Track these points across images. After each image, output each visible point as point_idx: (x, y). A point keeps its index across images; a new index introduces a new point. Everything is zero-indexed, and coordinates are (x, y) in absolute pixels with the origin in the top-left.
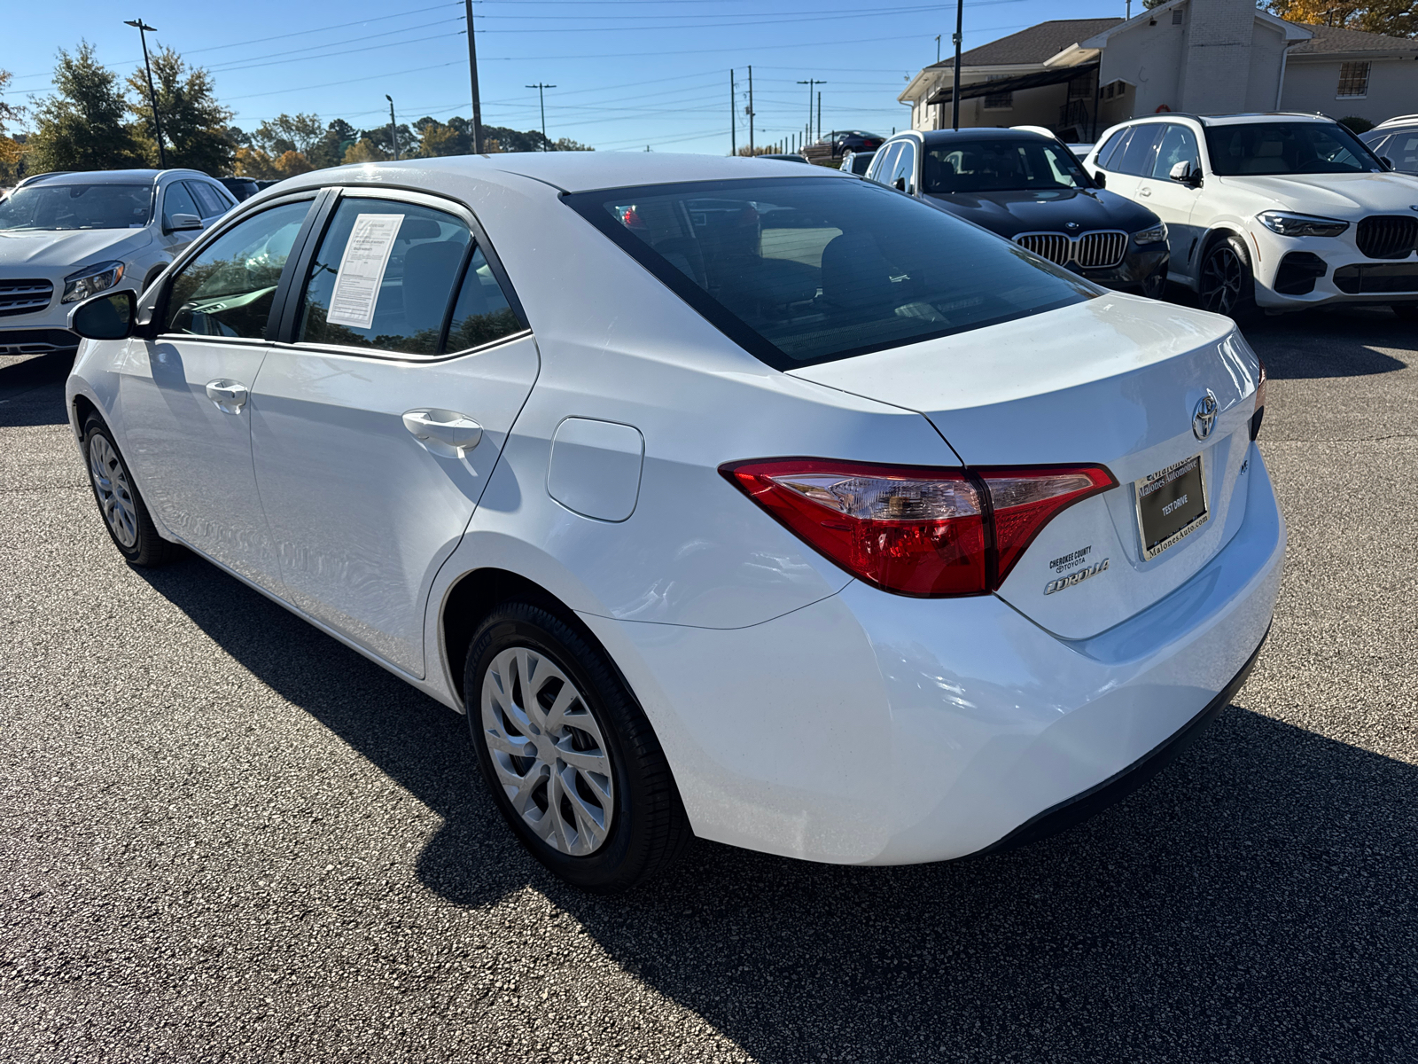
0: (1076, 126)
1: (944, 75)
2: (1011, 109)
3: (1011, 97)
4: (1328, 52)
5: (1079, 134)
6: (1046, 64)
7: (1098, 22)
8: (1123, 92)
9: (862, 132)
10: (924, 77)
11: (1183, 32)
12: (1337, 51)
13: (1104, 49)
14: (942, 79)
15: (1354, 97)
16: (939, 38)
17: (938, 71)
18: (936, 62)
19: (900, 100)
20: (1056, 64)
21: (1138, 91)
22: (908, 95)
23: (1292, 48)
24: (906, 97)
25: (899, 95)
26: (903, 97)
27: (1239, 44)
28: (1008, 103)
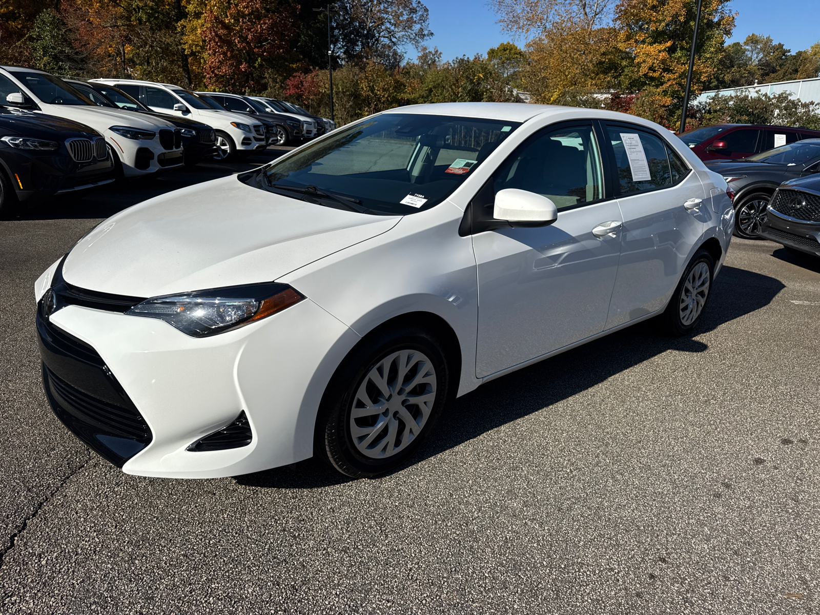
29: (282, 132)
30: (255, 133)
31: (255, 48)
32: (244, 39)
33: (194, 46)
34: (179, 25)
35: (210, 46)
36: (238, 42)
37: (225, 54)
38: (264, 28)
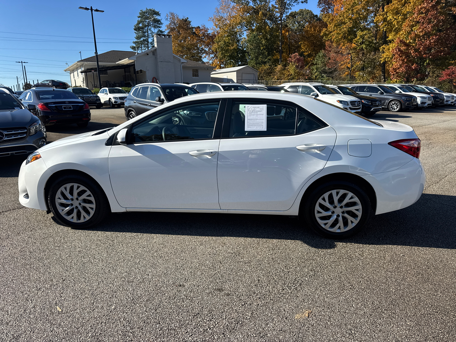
0: (130, 82)
1: (84, 64)
2: (108, 76)
3: (107, 72)
4: (189, 66)
5: (131, 84)
6: (117, 63)
7: (127, 52)
8: (142, 73)
9: (58, 81)
10: (77, 64)
11: (156, 58)
12: (190, 66)
13: (136, 60)
14: (84, 65)
15: (196, 78)
16: (80, 52)
17: (82, 63)
18: (81, 60)
19: (65, 71)
20: (120, 63)
21: (147, 73)
22: (69, 69)
23: (183, 64)
24: (68, 70)
25: (65, 69)
26: (67, 70)
27: (170, 62)
28: (106, 73)
29: (398, 104)
30: (351, 105)
31: (424, 55)
32: (416, 50)
33: (387, 58)
34: (381, 48)
35: (395, 57)
36: (413, 52)
37: (403, 60)
38: (432, 41)
